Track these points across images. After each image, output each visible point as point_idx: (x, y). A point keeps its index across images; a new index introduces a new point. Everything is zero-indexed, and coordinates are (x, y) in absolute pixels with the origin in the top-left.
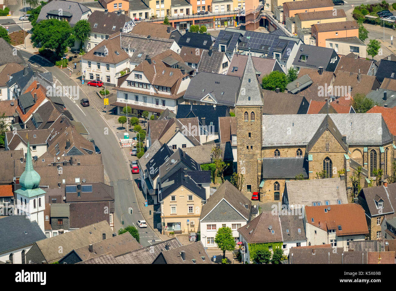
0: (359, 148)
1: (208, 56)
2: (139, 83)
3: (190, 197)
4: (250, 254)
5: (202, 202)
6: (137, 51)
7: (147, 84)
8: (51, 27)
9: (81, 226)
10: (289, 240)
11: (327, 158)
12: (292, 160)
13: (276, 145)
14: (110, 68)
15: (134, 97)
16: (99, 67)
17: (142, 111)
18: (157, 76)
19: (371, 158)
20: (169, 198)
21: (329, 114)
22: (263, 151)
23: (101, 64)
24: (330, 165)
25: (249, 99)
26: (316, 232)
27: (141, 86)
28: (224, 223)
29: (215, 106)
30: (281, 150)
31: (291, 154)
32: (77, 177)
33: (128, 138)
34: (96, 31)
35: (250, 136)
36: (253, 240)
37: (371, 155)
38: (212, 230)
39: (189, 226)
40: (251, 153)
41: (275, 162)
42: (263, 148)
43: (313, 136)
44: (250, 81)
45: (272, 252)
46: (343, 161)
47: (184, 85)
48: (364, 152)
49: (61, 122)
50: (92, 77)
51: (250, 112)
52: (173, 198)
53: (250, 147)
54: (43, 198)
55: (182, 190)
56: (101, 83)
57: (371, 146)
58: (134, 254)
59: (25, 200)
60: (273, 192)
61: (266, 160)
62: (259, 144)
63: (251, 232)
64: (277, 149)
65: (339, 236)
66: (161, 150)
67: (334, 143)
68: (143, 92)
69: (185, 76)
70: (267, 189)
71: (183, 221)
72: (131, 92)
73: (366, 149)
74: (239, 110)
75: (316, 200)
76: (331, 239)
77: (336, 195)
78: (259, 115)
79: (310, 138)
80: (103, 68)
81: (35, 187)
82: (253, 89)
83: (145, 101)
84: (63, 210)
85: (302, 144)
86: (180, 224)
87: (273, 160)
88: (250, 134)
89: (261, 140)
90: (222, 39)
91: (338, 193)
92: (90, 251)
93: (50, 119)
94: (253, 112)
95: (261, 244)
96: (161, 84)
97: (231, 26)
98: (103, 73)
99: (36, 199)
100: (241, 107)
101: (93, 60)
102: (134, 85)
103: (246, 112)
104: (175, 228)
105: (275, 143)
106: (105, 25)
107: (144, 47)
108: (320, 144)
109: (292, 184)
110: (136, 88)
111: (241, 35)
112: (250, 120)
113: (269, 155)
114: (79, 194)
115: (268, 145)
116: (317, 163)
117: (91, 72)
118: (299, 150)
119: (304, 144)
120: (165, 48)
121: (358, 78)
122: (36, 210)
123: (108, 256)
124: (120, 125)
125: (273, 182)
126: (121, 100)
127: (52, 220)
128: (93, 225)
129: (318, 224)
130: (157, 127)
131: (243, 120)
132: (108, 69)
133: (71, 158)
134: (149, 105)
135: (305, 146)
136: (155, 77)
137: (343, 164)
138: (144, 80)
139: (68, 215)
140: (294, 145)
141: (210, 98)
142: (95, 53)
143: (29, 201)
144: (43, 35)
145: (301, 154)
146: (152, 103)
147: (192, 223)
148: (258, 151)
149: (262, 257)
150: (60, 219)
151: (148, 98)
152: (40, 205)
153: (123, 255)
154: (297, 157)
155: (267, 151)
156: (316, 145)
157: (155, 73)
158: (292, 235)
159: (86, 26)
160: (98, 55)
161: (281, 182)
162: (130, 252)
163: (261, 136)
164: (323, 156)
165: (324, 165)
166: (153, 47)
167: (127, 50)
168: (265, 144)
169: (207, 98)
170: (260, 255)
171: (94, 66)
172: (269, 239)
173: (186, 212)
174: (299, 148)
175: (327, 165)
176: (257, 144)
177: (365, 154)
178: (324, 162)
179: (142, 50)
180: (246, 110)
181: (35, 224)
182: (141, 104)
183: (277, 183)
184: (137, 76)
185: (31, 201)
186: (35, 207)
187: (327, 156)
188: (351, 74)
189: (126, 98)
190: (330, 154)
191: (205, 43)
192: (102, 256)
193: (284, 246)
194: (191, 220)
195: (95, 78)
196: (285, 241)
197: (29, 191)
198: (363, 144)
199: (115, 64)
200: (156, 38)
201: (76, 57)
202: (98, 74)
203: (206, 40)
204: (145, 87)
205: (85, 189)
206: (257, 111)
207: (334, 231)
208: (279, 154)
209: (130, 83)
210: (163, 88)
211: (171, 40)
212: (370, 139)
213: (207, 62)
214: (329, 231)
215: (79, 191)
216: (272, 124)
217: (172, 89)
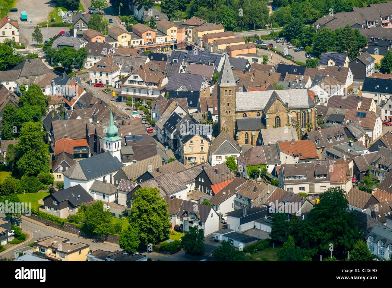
0: (295, 111)
1: (170, 66)
2: (136, 81)
3: (202, 141)
4: (248, 172)
5: (209, 144)
6: (125, 64)
7: (141, 82)
8: (65, 52)
9: (141, 159)
10: (270, 163)
11: (277, 117)
12: (254, 119)
13: (244, 110)
14: (109, 75)
15: (132, 90)
16: (101, 75)
17: (139, 99)
18: (147, 77)
19: (302, 116)
20: (189, 142)
21: (275, 90)
22: (236, 114)
23: (103, 72)
24: (279, 121)
25: (228, 82)
26: (286, 157)
27: (137, 83)
28: (226, 155)
29: (192, 92)
30: (247, 113)
31: (253, 116)
32: (130, 132)
33: (136, 114)
34: (91, 54)
35: (228, 105)
36: (249, 164)
37: (302, 115)
38: (219, 160)
39: (201, 159)
40: (229, 116)
41: (244, 120)
42: (236, 112)
43: (266, 104)
44: (227, 71)
45: (261, 171)
46: (287, 118)
47: (165, 81)
48: (298, 113)
49: (101, 103)
50: (96, 82)
51: (228, 90)
52: (191, 142)
53: (228, 112)
54: (120, 142)
55: (197, 137)
56: (103, 84)
57: (302, 109)
58: (185, 172)
59: (110, 143)
60: (244, 138)
61: (238, 119)
62: (234, 110)
63: (247, 159)
64: (245, 113)
65: (301, 160)
66: (173, 116)
67: (282, 107)
68: (139, 87)
69: (165, 76)
70: (240, 137)
71: (198, 156)
72: (131, 87)
73: (299, 111)
74: (222, 89)
75: (279, 140)
76: (296, 161)
77: (291, 136)
78: (234, 92)
79: (265, 105)
80: (104, 75)
81: (115, 135)
82: (230, 76)
83: (140, 93)
84: (129, 150)
85: (260, 109)
86: (195, 158)
87: (243, 119)
88: (228, 104)
89: (235, 108)
90: (175, 56)
91: (292, 135)
92: (157, 171)
93: (92, 103)
94: (230, 90)
95: (254, 166)
96: (151, 81)
97: (167, 51)
98: (104, 78)
99: (116, 143)
100: (223, 87)
101: (97, 71)
102: (133, 83)
103: (226, 90)
104: (193, 161)
105: (243, 109)
106: (96, 51)
107: (128, 62)
108: (273, 107)
109: (265, 131)
110: (134, 85)
111: (186, 53)
112: (228, 95)
113: (240, 116)
114: (135, 141)
115: (239, 111)
116: (271, 120)
117: (96, 78)
118: (258, 113)
119: (262, 109)
120: (142, 61)
121: (269, 75)
122: (116, 150)
123: (173, 172)
124: (128, 107)
125: (244, 132)
126: (124, 93)
127: (123, 156)
128: (152, 158)
129: (288, 153)
130: (162, 104)
131: (224, 95)
132: (107, 76)
133: (123, 121)
134: (142, 95)
135: (262, 110)
136: (146, 77)
137: (287, 120)
138: (140, 79)
139: (133, 153)
140: (255, 110)
141: (183, 88)
142: (98, 66)
143: (112, 144)
144: (61, 56)
145: (259, 115)
146: (145, 93)
147: (203, 157)
148: (234, 114)
149: (255, 173)
150: (128, 156)
151: (142, 91)
152: (118, 147)
153: (179, 172)
154: (257, 117)
155: (239, 114)
156: (271, 109)
157: (145, 75)
158: (272, 160)
159: (85, 51)
160: (100, 68)
161: (249, 132)
162: (183, 171)
163: (235, 105)
164: (275, 115)
165: (275, 121)
166: (134, 61)
167: (118, 64)
168: (238, 109)
169: (181, 88)
170: (254, 173)
171: (98, 74)
172: (259, 163)
173: (199, 150)
174: (258, 111)
175: (277, 121)
176: (232, 110)
177: (299, 114)
178: (275, 119)
179: (128, 63)
180: (226, 89)
181: (116, 158)
182: (137, 94)
183: (246, 133)
184: (135, 77)
185: (114, 144)
186: (116, 147)
187: (277, 115)
188: (265, 72)
189: (128, 91)
190: (279, 114)
191: (163, 59)
192: (169, 173)
193: (268, 167)
194: (202, 155)
195: (98, 82)
196: (268, 164)
197: (112, 138)
198: (298, 108)
199: (112, 72)
200: (135, 56)
201: (79, 71)
202: (100, 79)
203: (164, 57)
204: (140, 83)
205: (137, 138)
206: (233, 90)
207: (297, 156)
208: (246, 116)
209: (130, 81)
210: (152, 84)
211: (145, 57)
212: (301, 104)
213: (170, 69)
214: (295, 156)
215: (134, 139)
216: (241, 98)
217: (158, 84)
